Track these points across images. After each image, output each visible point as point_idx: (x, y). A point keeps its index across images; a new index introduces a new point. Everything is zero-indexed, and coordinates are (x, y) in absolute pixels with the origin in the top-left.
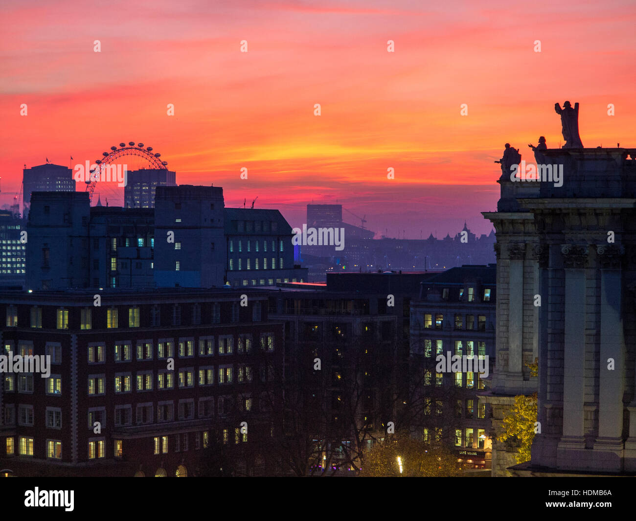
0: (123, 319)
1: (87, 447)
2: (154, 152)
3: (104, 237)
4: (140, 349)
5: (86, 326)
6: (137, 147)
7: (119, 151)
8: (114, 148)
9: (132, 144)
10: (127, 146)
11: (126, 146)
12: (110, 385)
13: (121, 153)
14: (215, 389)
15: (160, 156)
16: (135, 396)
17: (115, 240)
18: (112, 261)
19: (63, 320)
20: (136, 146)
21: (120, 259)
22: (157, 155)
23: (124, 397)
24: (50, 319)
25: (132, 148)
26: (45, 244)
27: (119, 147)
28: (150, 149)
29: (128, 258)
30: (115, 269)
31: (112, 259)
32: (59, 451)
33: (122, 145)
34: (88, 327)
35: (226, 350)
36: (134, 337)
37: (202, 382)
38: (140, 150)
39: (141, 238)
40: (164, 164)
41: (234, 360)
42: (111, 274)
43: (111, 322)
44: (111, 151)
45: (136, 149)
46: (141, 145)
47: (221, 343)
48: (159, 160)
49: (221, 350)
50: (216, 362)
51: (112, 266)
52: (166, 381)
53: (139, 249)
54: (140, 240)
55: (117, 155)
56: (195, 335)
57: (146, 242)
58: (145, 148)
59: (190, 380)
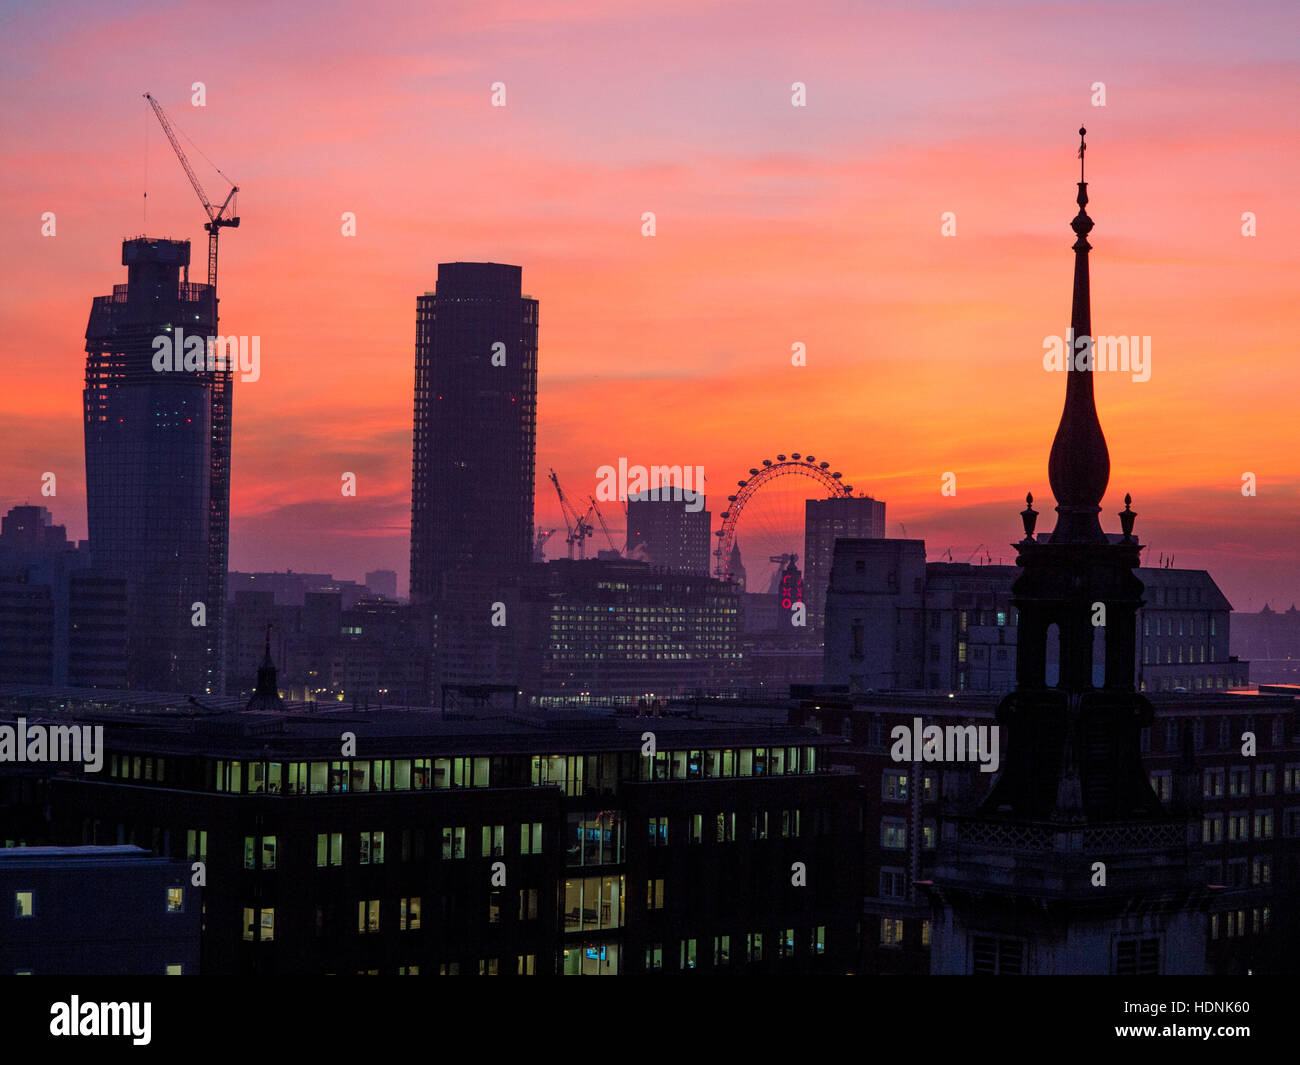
2: (831, 470)
3: (949, 610)
6: (805, 461)
7: (775, 467)
8: (767, 463)
9: (796, 457)
10: (789, 459)
11: (787, 461)
13: (779, 470)
15: (840, 476)
17: (964, 615)
18: (960, 648)
20: (803, 459)
21: (971, 644)
22: (837, 476)
25: (796, 464)
26: (857, 620)
27: (775, 461)
28: (825, 466)
29: (984, 644)
30: (963, 660)
31: (961, 644)
33: (782, 458)
38: (810, 467)
39: (1001, 612)
40: (848, 489)
42: (958, 667)
44: (764, 467)
45: (802, 464)
46: (811, 459)
48: (840, 484)
51: (960, 656)
53: (997, 629)
54: (1000, 615)
55: (773, 473)
57: (1009, 619)
58: (817, 463)
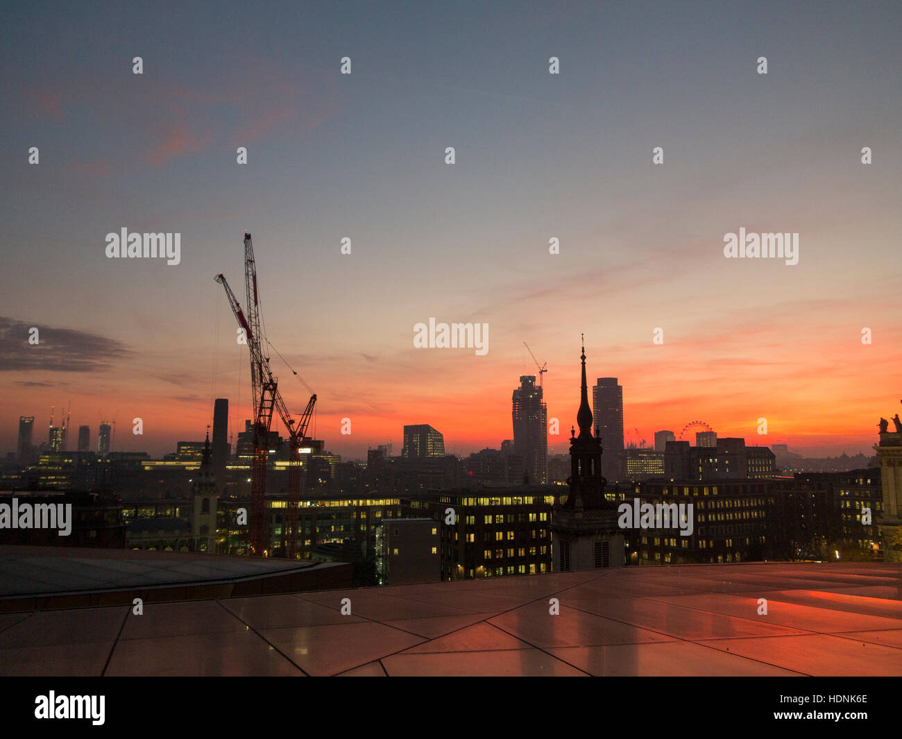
0: (711, 492)
1: (698, 543)
3: (695, 458)
4: (718, 503)
5: (696, 494)
7: (692, 424)
11: (695, 423)
12: (707, 518)
14: (751, 520)
16: (717, 522)
17: (700, 460)
19: (686, 491)
20: (699, 422)
21: (703, 467)
23: (712, 523)
24: (681, 492)
25: (697, 423)
29: (706, 467)
30: (701, 471)
31: (700, 467)
32: (687, 545)
33: (693, 422)
34: (697, 494)
35: (754, 504)
36: (716, 499)
37: (744, 517)
38: (700, 424)
41: (757, 508)
42: (700, 473)
43: (706, 493)
47: (752, 501)
49: (752, 504)
50: (750, 509)
52: (730, 517)
53: (711, 464)
54: (711, 460)
56: (741, 498)
57: (713, 460)
59: (740, 517)
